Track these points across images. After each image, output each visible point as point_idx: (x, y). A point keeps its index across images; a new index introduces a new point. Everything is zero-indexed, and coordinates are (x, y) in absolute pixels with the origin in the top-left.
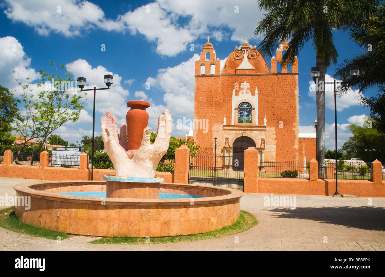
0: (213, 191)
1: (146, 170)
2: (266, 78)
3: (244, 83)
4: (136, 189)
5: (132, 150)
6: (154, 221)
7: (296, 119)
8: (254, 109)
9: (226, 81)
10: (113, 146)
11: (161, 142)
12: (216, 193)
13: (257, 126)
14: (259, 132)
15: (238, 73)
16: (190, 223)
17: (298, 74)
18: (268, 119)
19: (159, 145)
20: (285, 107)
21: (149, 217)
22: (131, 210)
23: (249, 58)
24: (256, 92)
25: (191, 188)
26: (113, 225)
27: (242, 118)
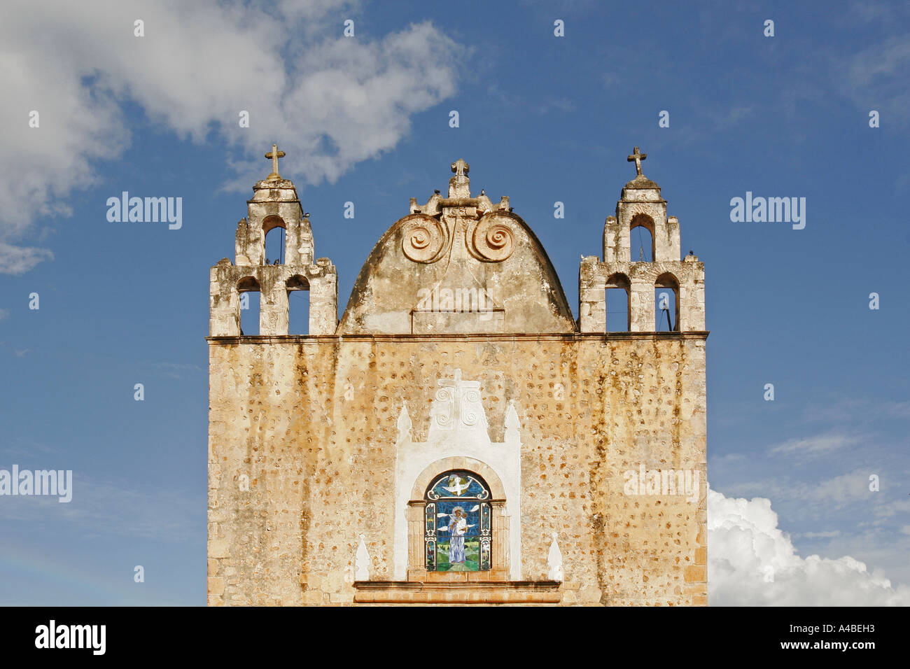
2: (558, 358)
3: (451, 376)
8: (501, 505)
9: (365, 366)
13: (516, 586)
15: (422, 328)
18: (566, 553)
23: (474, 257)
24: (513, 422)
27: (446, 547)
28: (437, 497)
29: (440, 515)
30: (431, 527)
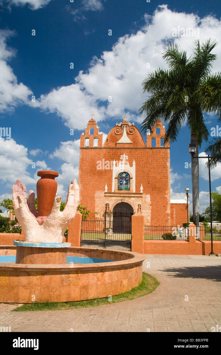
0: (112, 254)
1: (56, 236)
2: (143, 152)
3: (123, 155)
4: (47, 254)
5: (42, 217)
6: (74, 286)
7: (168, 187)
8: (132, 178)
9: (107, 153)
10: (24, 213)
11: (70, 210)
12: (116, 255)
13: (134, 194)
14: (137, 199)
15: (118, 146)
16: (106, 286)
17: (169, 148)
18: (144, 187)
19: (68, 212)
20: (159, 177)
21: (69, 282)
22: (53, 276)
23: (128, 134)
24: (134, 163)
25: (91, 251)
26: (34, 291)
27: (122, 186)
28: (120, 177)
29: (120, 180)
30: (119, 182)
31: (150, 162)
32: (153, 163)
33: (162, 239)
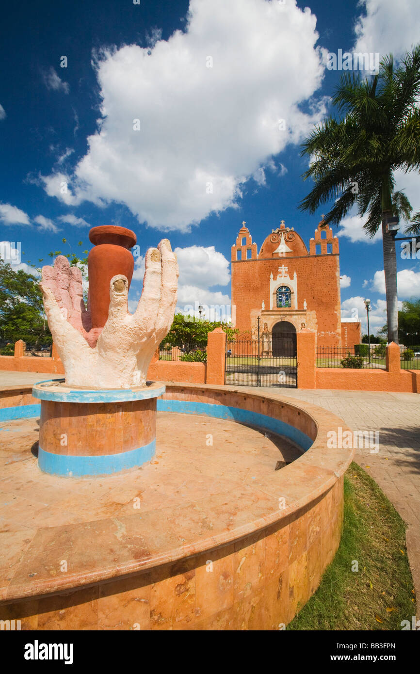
1: (122, 371)
2: (305, 261)
3: (281, 266)
5: (97, 329)
7: (338, 301)
8: (293, 293)
9: (263, 265)
13: (297, 311)
14: (299, 316)
15: (275, 256)
17: (339, 254)
18: (308, 303)
20: (325, 290)
23: (286, 241)
24: (295, 275)
27: (281, 302)
28: (279, 292)
29: (279, 296)
30: (278, 298)
31: (315, 273)
32: (318, 274)
33: (342, 366)
